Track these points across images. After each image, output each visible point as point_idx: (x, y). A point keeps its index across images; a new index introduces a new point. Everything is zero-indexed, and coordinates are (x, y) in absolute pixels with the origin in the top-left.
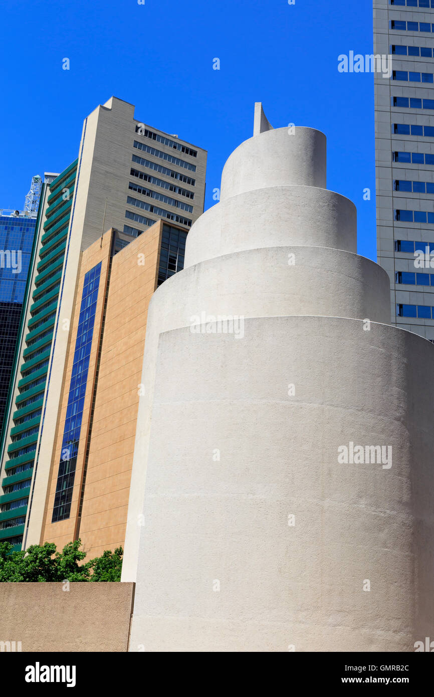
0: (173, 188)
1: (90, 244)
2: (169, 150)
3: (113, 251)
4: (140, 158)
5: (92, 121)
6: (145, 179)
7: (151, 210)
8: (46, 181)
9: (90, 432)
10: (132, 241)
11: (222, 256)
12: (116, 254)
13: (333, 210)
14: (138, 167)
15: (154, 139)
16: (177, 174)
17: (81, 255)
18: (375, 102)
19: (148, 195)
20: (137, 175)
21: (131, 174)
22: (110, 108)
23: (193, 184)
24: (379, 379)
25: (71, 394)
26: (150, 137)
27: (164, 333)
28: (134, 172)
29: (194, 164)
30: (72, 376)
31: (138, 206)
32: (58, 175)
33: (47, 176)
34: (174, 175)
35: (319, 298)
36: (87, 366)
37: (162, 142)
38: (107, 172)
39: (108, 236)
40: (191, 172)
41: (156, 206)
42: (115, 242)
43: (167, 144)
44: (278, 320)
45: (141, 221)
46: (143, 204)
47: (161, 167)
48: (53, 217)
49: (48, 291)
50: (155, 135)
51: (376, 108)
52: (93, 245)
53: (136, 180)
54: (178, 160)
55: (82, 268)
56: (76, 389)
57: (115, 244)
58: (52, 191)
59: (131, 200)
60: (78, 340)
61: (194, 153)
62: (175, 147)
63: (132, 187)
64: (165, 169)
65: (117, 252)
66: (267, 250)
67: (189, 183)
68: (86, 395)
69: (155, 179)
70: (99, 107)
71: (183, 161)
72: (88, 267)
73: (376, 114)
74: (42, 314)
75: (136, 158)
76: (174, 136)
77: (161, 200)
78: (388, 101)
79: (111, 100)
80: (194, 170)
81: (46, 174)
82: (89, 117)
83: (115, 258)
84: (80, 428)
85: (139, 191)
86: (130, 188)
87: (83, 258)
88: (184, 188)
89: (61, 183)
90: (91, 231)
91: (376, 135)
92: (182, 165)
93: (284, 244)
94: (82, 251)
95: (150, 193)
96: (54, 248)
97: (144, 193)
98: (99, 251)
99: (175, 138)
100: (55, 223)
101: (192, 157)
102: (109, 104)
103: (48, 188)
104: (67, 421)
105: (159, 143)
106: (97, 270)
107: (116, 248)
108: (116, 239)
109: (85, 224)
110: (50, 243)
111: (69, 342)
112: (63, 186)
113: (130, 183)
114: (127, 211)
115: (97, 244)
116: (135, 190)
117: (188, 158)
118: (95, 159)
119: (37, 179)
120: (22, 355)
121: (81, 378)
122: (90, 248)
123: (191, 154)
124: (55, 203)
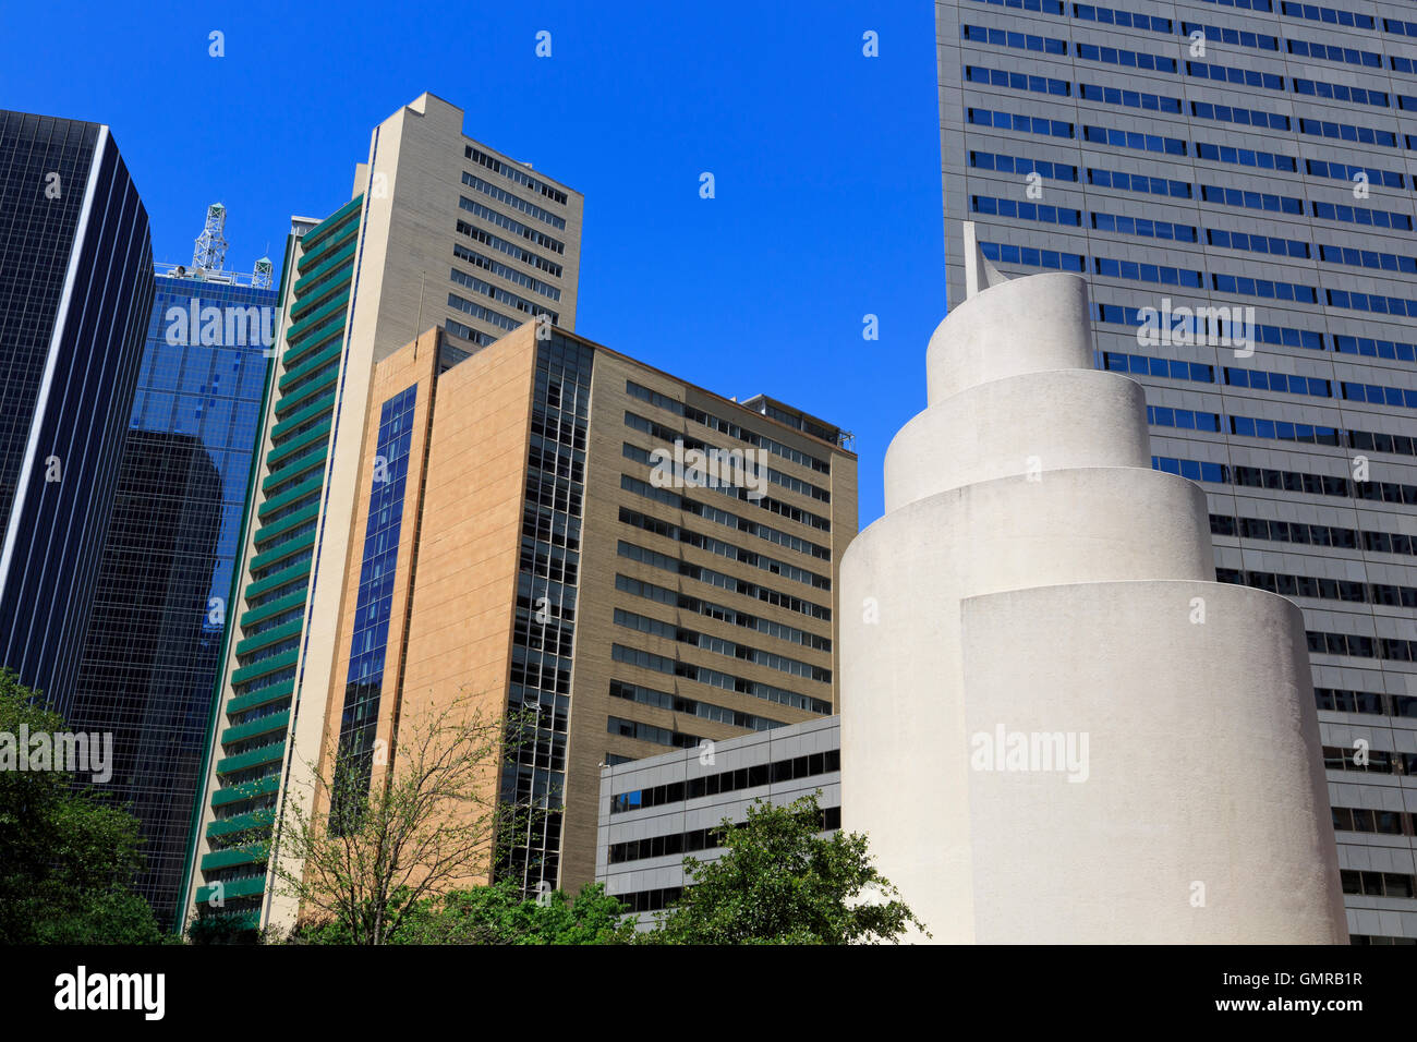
0: (527, 257)
1: (393, 351)
2: (520, 190)
3: (440, 367)
4: (473, 202)
5: (391, 133)
6: (482, 240)
7: (492, 295)
8: (295, 232)
9: (401, 682)
10: (476, 351)
12: (443, 372)
14: (470, 218)
15: (497, 170)
16: (534, 232)
17: (374, 370)
19: (486, 267)
20: (467, 233)
21: (458, 230)
22: (423, 112)
23: (560, 252)
25: (361, 614)
27: (968, 599)
28: (462, 227)
29: (563, 216)
30: (361, 582)
31: (469, 285)
32: (319, 221)
33: (296, 223)
34: (528, 233)
36: (393, 566)
37: (510, 176)
38: (417, 225)
39: (428, 340)
40: (558, 230)
41: (500, 287)
42: (442, 351)
43: (517, 179)
45: (473, 314)
46: (477, 284)
47: (507, 219)
48: (311, 297)
49: (302, 429)
50: (498, 163)
52: (397, 353)
53: (466, 241)
54: (537, 209)
55: (376, 394)
56: (370, 607)
57: (441, 355)
58: (306, 250)
59: (457, 275)
60: (373, 520)
61: (561, 198)
62: (530, 186)
63: (459, 252)
64: (514, 223)
65: (445, 368)
67: (554, 249)
68: (392, 616)
69: (498, 240)
70: (403, 109)
71: (544, 211)
72: (390, 391)
74: (291, 469)
75: (466, 203)
76: (526, 167)
77: (508, 277)
79: (423, 98)
80: (562, 227)
81: (294, 218)
82: (383, 126)
83: (441, 378)
84: (382, 674)
85: (472, 261)
86: (456, 254)
87: (377, 375)
88: (546, 257)
89: (324, 238)
90: (392, 329)
92: (542, 218)
94: (375, 363)
95: (489, 265)
96: (315, 352)
97: (479, 264)
98: (412, 365)
100: (315, 308)
101: (559, 204)
102: (419, 105)
103: (299, 243)
104: (353, 662)
105: (505, 178)
106: (409, 396)
107: (444, 361)
108: (443, 346)
109: (380, 316)
110: (305, 344)
111: (353, 522)
112: (330, 242)
113: (456, 245)
114: (450, 294)
115: (406, 353)
116: (465, 257)
117: (552, 206)
118: (398, 201)
119: (217, 209)
120: (252, 540)
121: (379, 586)
122: (391, 357)
123: (557, 199)
124: (315, 272)
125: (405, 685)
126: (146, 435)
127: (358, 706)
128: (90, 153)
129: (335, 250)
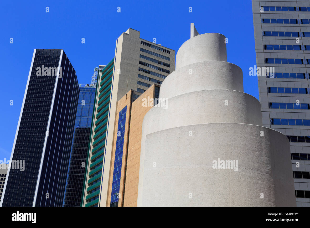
0: (159, 69)
1: (122, 97)
2: (157, 51)
3: (132, 100)
4: (144, 56)
5: (120, 40)
6: (146, 66)
7: (150, 80)
8: (100, 69)
10: (141, 95)
11: (176, 96)
12: (133, 101)
13: (230, 72)
14: (143, 60)
15: (150, 46)
16: (161, 62)
17: (117, 103)
18: (254, 22)
19: (148, 73)
20: (142, 64)
21: (139, 64)
22: (128, 33)
23: (169, 67)
24: (256, 153)
25: (115, 170)
26: (148, 46)
27: (148, 135)
28: (141, 63)
29: (169, 57)
30: (115, 161)
31: (143, 78)
32: (105, 66)
34: (160, 63)
35: (224, 114)
36: (122, 156)
37: (154, 48)
38: (128, 63)
39: (129, 93)
40: (168, 61)
41: (152, 78)
42: (133, 96)
43: (156, 48)
44: (203, 126)
45: (145, 86)
46: (146, 78)
47: (153, 59)
48: (104, 86)
49: (102, 121)
51: (254, 24)
53: (142, 66)
54: (162, 56)
55: (118, 109)
56: (117, 168)
57: (133, 97)
58: (103, 74)
59: (140, 76)
60: (117, 144)
61: (169, 52)
62: (160, 50)
63: (140, 69)
64: (155, 60)
65: (134, 100)
66: (198, 92)
67: (167, 66)
68: (122, 170)
69: (151, 65)
70: (123, 33)
71: (164, 56)
72: (120, 109)
73: (254, 27)
74: (100, 132)
75: (141, 56)
77: (154, 75)
78: (260, 21)
79: (129, 30)
80: (169, 60)
81: (100, 66)
82: (119, 39)
83: (133, 103)
84: (119, 186)
85: (144, 71)
86: (139, 70)
87: (118, 105)
88: (165, 69)
89: (107, 70)
90: (121, 92)
91: (255, 37)
92: (163, 58)
93: (206, 89)
94: (117, 101)
95: (149, 72)
96: (105, 100)
97: (146, 72)
98: (126, 101)
99: (160, 45)
100: (105, 89)
101: (168, 54)
102: (128, 32)
103: (101, 72)
104: (113, 184)
105: (152, 48)
106: (125, 110)
107: (133, 99)
108: (133, 95)
109: (118, 89)
110: (102, 98)
111: (113, 145)
112: (108, 71)
113: (139, 68)
114: (138, 81)
115: (124, 98)
116: (142, 71)
117: (166, 55)
118: (122, 58)
119: (96, 69)
120: (91, 152)
121: (119, 162)
122: (121, 99)
123: (167, 53)
124: (105, 79)
125: (125, 189)
127: (114, 196)
129: (109, 73)
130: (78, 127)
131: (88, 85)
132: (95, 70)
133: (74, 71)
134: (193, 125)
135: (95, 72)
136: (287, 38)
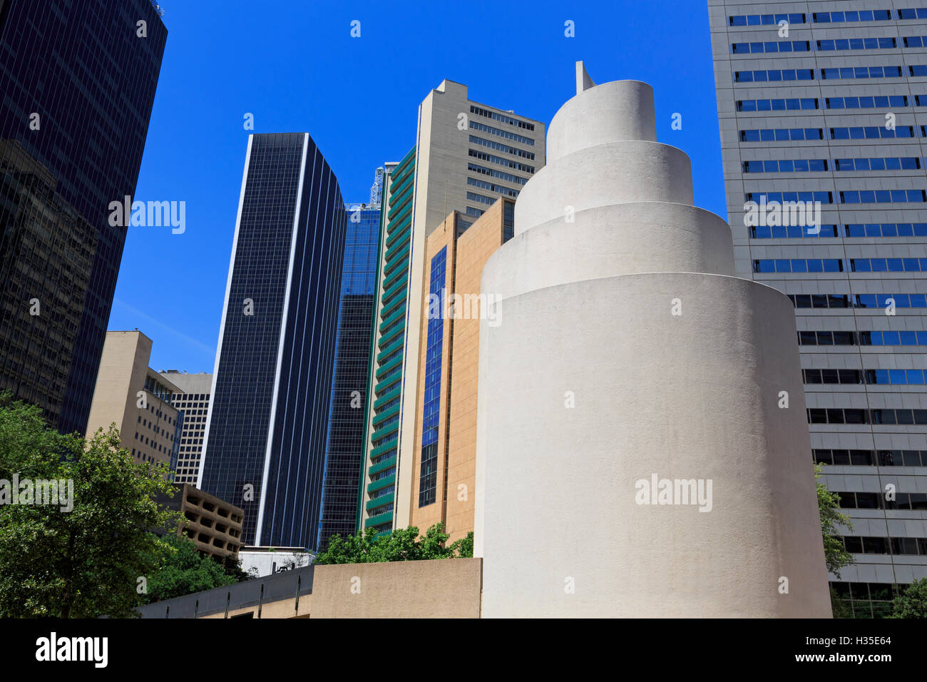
0: (512, 165)
1: (434, 229)
2: (506, 127)
3: (457, 234)
4: (478, 138)
5: (427, 106)
6: (484, 159)
7: (493, 189)
8: (387, 171)
9: (448, 416)
10: (475, 221)
11: (550, 221)
12: (460, 236)
13: (664, 163)
14: (476, 147)
15: (490, 117)
16: (515, 150)
17: (426, 241)
18: (713, 51)
19: (488, 174)
20: (475, 156)
21: (469, 155)
22: (444, 91)
23: (533, 158)
24: (723, 334)
25: (427, 380)
26: (485, 115)
28: (472, 153)
29: (532, 137)
30: (427, 362)
31: (479, 186)
32: (398, 163)
33: (388, 166)
34: (512, 151)
35: (654, 255)
36: (440, 351)
37: (498, 119)
38: (446, 155)
39: (451, 219)
40: (530, 146)
41: (497, 184)
42: (458, 224)
43: (503, 121)
45: (483, 201)
46: (483, 184)
47: (498, 144)
48: (397, 205)
49: (397, 280)
50: (490, 113)
52: (437, 229)
53: (475, 160)
54: (516, 136)
55: (428, 254)
56: (431, 375)
57: (458, 227)
58: (393, 180)
59: (471, 181)
61: (531, 127)
62: (511, 123)
63: (471, 167)
64: (503, 146)
65: (461, 234)
67: (528, 157)
68: (442, 379)
69: (494, 157)
70: (432, 92)
71: (520, 137)
72: (433, 252)
73: (715, 63)
74: (393, 302)
75: (473, 139)
76: (510, 113)
77: (502, 178)
78: (727, 49)
79: (443, 83)
80: (533, 144)
81: (386, 163)
82: (424, 103)
83: (459, 240)
84: (438, 413)
85: (479, 171)
86: (470, 169)
87: (428, 243)
88: (524, 163)
89: (402, 171)
90: (434, 217)
91: (717, 86)
92: (520, 141)
93: (613, 202)
94: (426, 237)
95: (489, 172)
96: (400, 236)
97: (484, 172)
98: (444, 235)
99: (511, 113)
100: (399, 211)
101: (530, 131)
102: (442, 88)
103: (390, 177)
104: (426, 407)
105: (495, 121)
106: (443, 254)
107: (460, 230)
108: (459, 221)
109: (428, 210)
110: (395, 232)
111: (421, 328)
112: (403, 174)
113: (469, 164)
114: (468, 192)
115: (440, 229)
116: (475, 170)
117: (525, 133)
118: (432, 144)
119: (380, 170)
120: (377, 345)
121: (435, 363)
122: (434, 232)
123: (528, 128)
124: (398, 192)
125: (451, 417)
126: (354, 297)
127: (429, 432)
128: (301, 149)
129: (407, 177)
130: (349, 293)
131: (364, 206)
132: (376, 173)
133: (334, 178)
134: (587, 281)
135: (376, 178)
136: (787, 83)
